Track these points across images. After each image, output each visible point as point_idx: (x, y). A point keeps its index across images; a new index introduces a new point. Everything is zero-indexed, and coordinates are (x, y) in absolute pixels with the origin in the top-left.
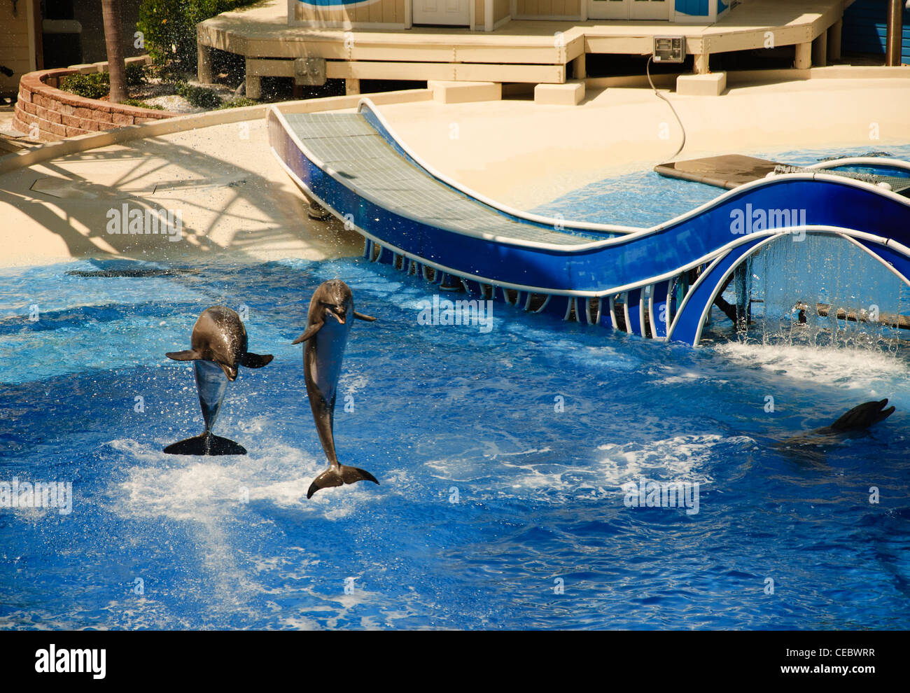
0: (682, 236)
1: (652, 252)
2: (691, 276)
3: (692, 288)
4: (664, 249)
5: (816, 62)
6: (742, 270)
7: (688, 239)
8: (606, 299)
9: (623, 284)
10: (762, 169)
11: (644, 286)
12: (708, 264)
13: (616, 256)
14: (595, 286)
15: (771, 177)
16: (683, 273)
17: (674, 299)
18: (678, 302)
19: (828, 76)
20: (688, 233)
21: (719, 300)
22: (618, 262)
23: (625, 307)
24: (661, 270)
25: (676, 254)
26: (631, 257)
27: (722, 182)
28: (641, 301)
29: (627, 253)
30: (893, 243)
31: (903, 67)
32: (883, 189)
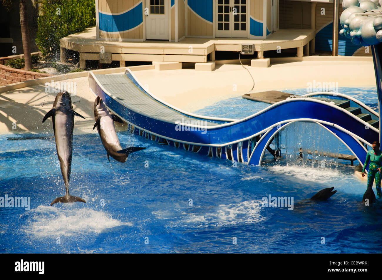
0: (254, 123)
1: (242, 129)
2: (257, 138)
3: (257, 143)
4: (246, 128)
5: (305, 54)
6: (277, 135)
7: (256, 124)
8: (224, 148)
9: (230, 141)
10: (284, 96)
11: (239, 142)
12: (264, 134)
13: (227, 131)
14: (219, 142)
15: (288, 99)
16: (254, 137)
17: (250, 147)
18: (252, 148)
19: (310, 60)
20: (256, 122)
21: (268, 148)
22: (229, 133)
23: (231, 150)
24: (246, 136)
25: (251, 130)
26: (233, 131)
27: (269, 101)
28: (238, 148)
29: (232, 129)
30: (336, 126)
31: (339, 57)
32: (332, 104)
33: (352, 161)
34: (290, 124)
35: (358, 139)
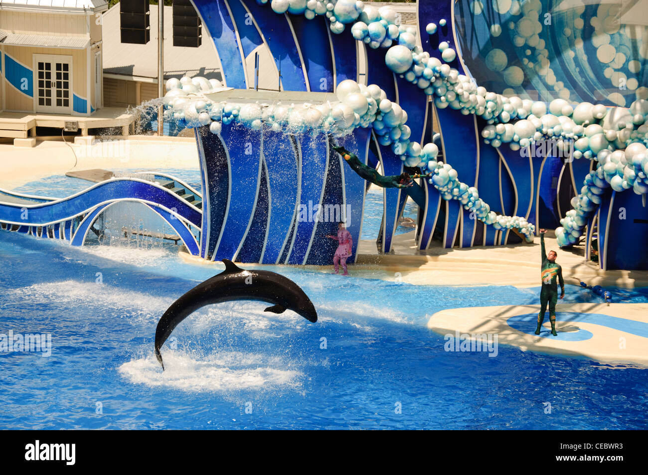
0: (77, 202)
1: (64, 208)
2: (81, 218)
3: (81, 223)
4: (69, 206)
5: (131, 133)
6: (101, 216)
7: (80, 203)
8: (45, 228)
9: (52, 221)
10: (109, 174)
11: (62, 222)
12: (88, 213)
13: (49, 210)
14: (41, 222)
15: (113, 179)
16: (78, 217)
17: (73, 228)
18: (75, 229)
19: (137, 139)
20: (79, 201)
21: (92, 228)
22: (50, 212)
23: (53, 231)
24: (68, 215)
25: (74, 209)
26: (55, 210)
27: (94, 180)
28: (60, 229)
29: (54, 208)
30: (161, 206)
31: (164, 137)
32: (157, 184)
33: (176, 241)
34: (115, 204)
35: (182, 219)
